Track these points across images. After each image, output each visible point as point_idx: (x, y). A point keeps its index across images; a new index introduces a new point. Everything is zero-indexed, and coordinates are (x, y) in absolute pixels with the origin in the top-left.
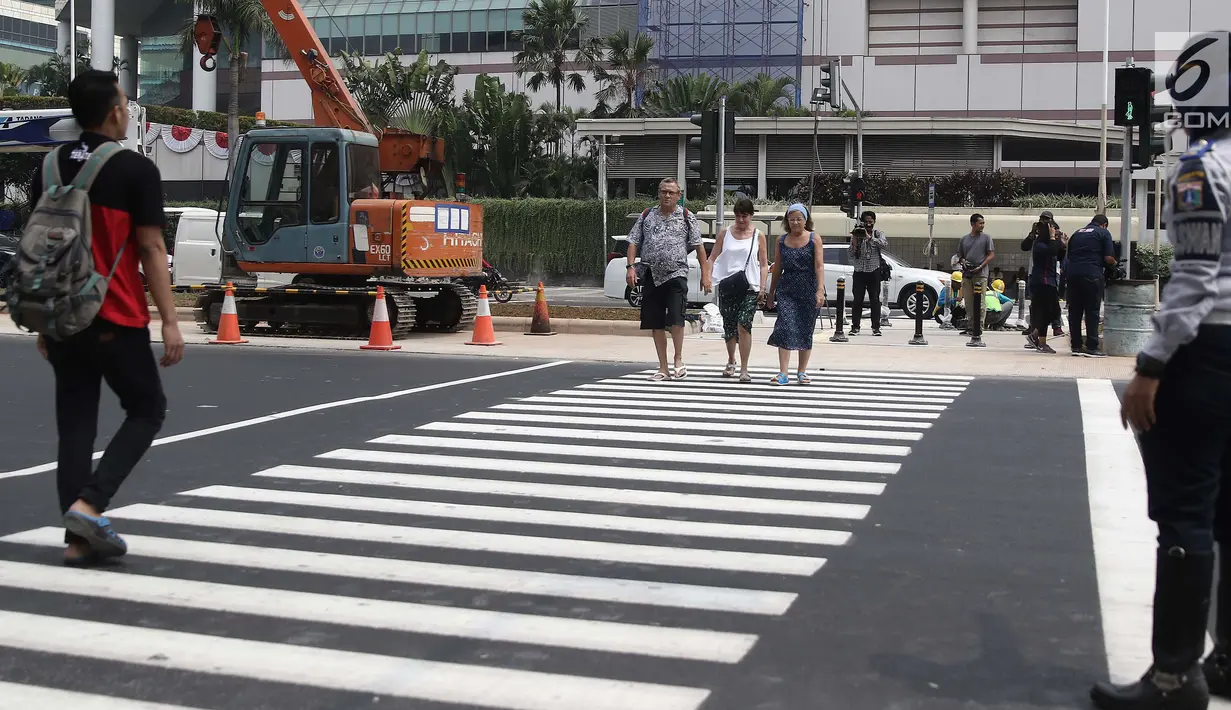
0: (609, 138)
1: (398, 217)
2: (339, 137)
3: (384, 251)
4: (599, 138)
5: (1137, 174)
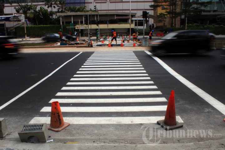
0: (62, 16)
4: (60, 16)
5: (133, 19)
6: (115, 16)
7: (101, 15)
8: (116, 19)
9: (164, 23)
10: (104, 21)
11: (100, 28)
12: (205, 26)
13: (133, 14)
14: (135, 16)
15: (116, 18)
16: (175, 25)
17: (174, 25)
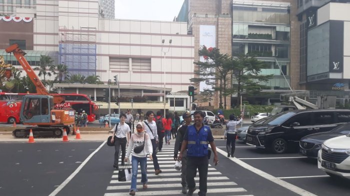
0: (61, 88)
1: (62, 113)
2: (48, 97)
3: (59, 120)
4: (59, 88)
5: (168, 96)
6: (142, 92)
7: (122, 90)
8: (144, 96)
9: (210, 103)
10: (127, 98)
11: (121, 107)
12: (267, 108)
13: (168, 90)
14: (169, 92)
15: (143, 94)
16: (225, 105)
17: (223, 105)
